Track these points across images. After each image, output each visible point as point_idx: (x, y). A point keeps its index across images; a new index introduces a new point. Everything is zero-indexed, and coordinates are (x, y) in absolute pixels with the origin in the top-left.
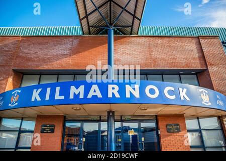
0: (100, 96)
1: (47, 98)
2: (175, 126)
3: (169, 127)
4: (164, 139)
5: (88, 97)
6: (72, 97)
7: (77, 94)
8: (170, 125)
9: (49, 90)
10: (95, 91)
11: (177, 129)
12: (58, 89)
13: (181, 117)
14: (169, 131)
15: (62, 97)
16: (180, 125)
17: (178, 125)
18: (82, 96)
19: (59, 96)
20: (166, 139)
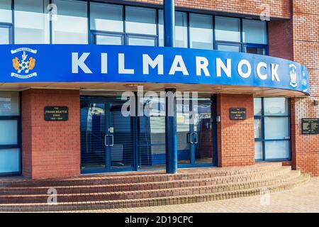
0: (186, 73)
2: (240, 111)
3: (233, 112)
4: (225, 129)
5: (170, 73)
6: (146, 71)
7: (153, 67)
8: (235, 110)
10: (179, 65)
11: (242, 115)
13: (248, 97)
14: (232, 117)
15: (131, 71)
16: (247, 110)
17: (244, 110)
18: (161, 72)
19: (125, 68)
20: (228, 129)
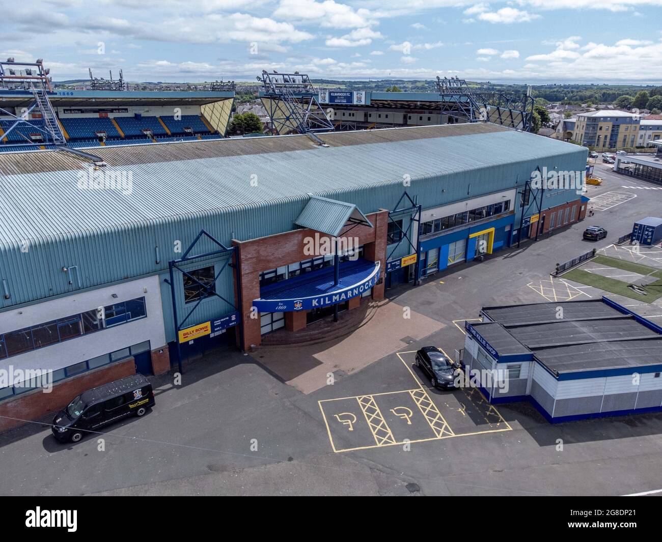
1: (322, 303)
6: (334, 301)
9: (322, 299)
12: (327, 298)
15: (330, 302)
